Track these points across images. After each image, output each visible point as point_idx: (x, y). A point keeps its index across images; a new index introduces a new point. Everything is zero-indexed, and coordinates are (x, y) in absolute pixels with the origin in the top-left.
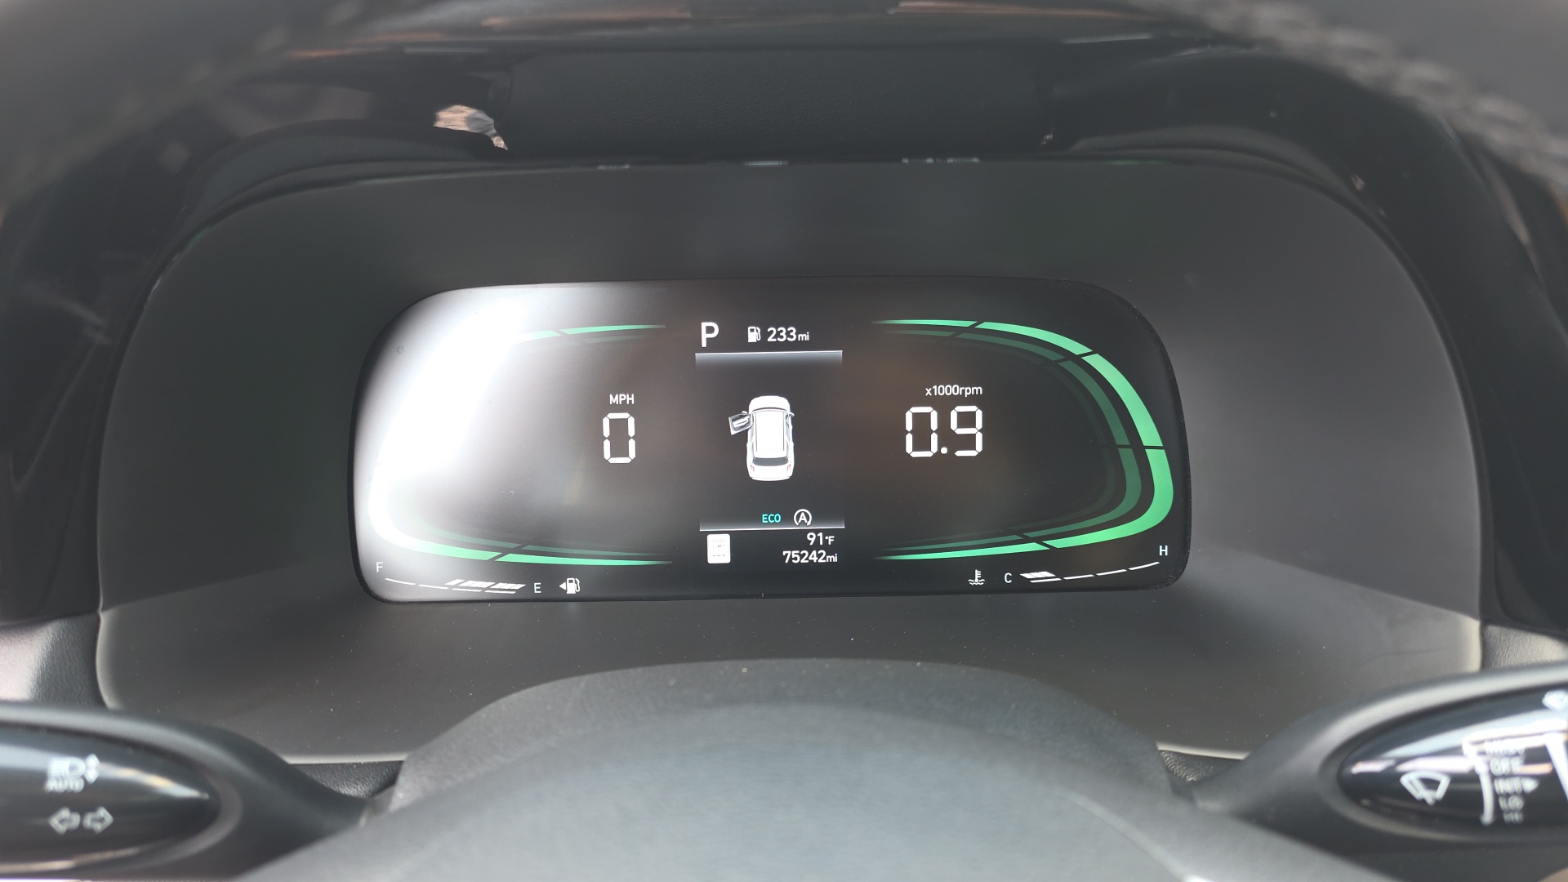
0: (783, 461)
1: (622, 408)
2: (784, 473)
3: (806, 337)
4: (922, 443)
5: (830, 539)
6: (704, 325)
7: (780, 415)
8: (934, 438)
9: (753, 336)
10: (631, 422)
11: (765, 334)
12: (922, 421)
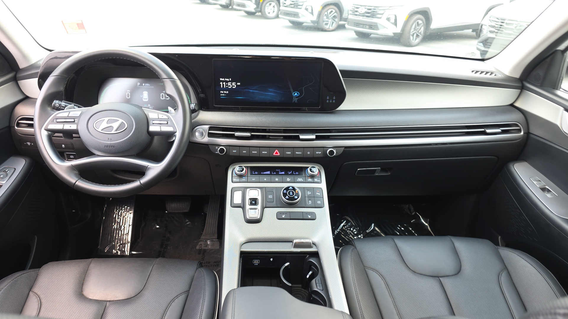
0: (147, 99)
1: (129, 92)
2: (147, 100)
3: (150, 85)
4: (163, 98)
5: (152, 108)
6: (138, 83)
7: (147, 94)
8: (164, 97)
9: (144, 85)
10: (130, 94)
11: (145, 85)
12: (163, 95)
